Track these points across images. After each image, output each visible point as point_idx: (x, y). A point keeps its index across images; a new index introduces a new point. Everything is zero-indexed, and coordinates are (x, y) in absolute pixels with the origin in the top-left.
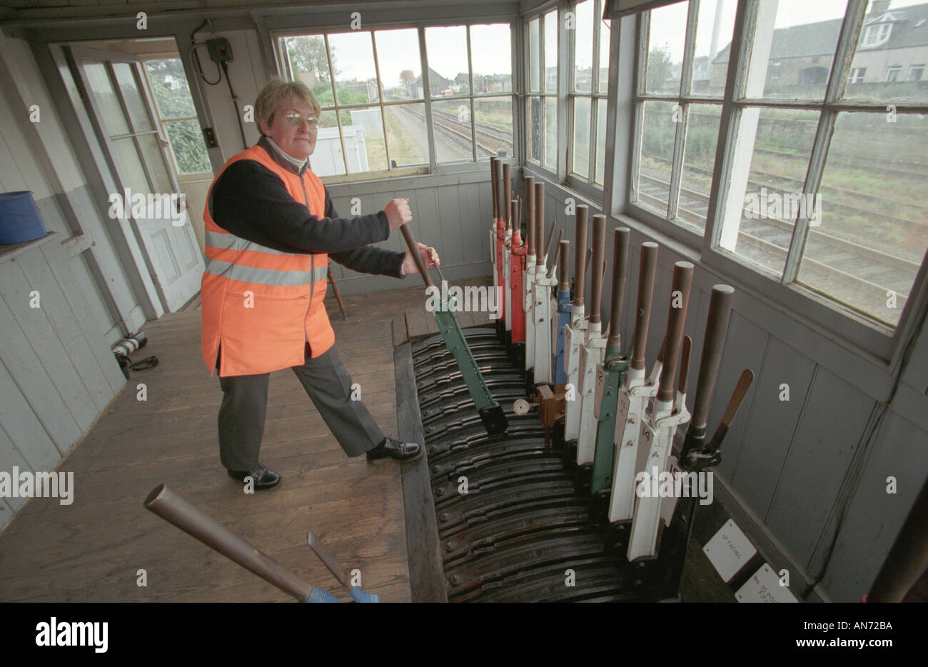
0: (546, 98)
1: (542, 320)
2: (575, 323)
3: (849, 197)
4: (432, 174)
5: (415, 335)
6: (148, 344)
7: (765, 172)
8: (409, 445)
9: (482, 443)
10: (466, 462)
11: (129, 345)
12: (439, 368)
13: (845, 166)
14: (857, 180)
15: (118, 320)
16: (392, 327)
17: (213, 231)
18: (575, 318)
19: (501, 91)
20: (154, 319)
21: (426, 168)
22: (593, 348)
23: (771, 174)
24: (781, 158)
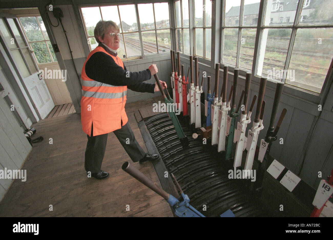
0: (184, 29)
1: (198, 106)
2: (215, 104)
3: (273, 61)
4: (143, 59)
5: (145, 117)
6: (36, 132)
7: (246, 54)
8: (154, 155)
9: (181, 151)
10: (177, 158)
11: (29, 133)
12: (158, 128)
13: (271, 51)
14: (275, 55)
15: (22, 124)
16: (135, 116)
17: (87, 80)
18: (215, 102)
19: (150, 29)
20: (36, 123)
21: (140, 57)
22: (224, 111)
23: (248, 54)
24: (250, 49)
